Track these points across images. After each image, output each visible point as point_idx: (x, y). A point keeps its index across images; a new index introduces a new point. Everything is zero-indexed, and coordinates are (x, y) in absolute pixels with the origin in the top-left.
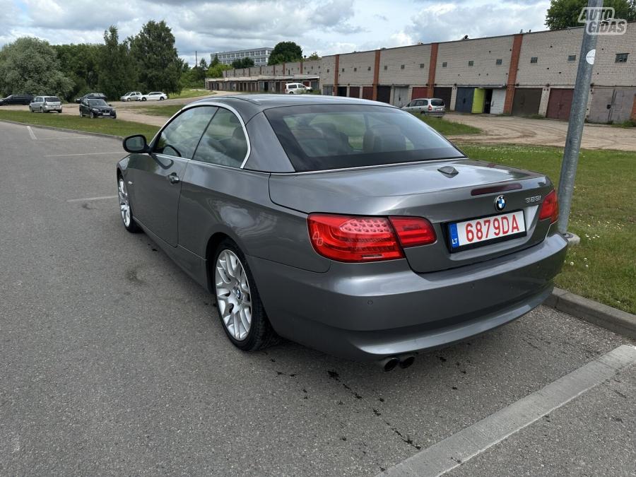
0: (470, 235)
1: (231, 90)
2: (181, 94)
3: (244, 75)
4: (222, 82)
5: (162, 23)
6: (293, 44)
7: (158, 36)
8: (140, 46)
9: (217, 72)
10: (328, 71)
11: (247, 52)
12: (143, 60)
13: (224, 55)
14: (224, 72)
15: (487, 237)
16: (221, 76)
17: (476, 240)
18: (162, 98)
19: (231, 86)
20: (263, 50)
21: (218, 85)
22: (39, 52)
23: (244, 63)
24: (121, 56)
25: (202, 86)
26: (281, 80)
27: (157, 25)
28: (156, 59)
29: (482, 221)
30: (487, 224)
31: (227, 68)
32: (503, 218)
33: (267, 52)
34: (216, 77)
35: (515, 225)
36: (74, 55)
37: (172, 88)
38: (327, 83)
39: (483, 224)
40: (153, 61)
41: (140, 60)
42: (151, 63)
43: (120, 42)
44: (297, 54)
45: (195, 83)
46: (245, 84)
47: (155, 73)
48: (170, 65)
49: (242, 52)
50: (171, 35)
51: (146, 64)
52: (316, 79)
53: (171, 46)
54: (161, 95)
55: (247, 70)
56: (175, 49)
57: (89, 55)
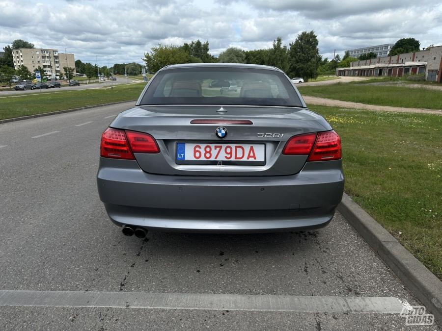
0: (197, 155)
1: (354, 75)
2: (317, 79)
3: (366, 65)
4: (348, 70)
5: (312, 33)
6: (413, 40)
7: (308, 41)
8: (295, 49)
9: (346, 64)
10: (435, 59)
11: (373, 48)
12: (295, 57)
13: (355, 51)
14: (351, 63)
15: (216, 158)
16: (349, 66)
17: (203, 158)
18: (300, 81)
19: (353, 74)
20: (386, 46)
21: (345, 72)
22: (236, 56)
23: (370, 56)
24: (281, 56)
25: (333, 74)
26: (393, 67)
27: (308, 34)
28: (303, 57)
29: (213, 146)
30: (218, 149)
31: (354, 60)
32: (236, 147)
33: (389, 47)
34: (345, 67)
35: (252, 154)
36: (254, 57)
37: (311, 76)
38: (432, 68)
39: (213, 148)
40: (301, 58)
41: (294, 58)
42: (300, 59)
43: (282, 47)
44: (415, 47)
45: (329, 72)
46: (365, 71)
47: (301, 65)
48: (313, 60)
49: (369, 49)
50: (316, 40)
51: (297, 60)
52: (424, 65)
53: (315, 47)
54: (300, 80)
55: (368, 61)
56: (318, 49)
57: (263, 56)
